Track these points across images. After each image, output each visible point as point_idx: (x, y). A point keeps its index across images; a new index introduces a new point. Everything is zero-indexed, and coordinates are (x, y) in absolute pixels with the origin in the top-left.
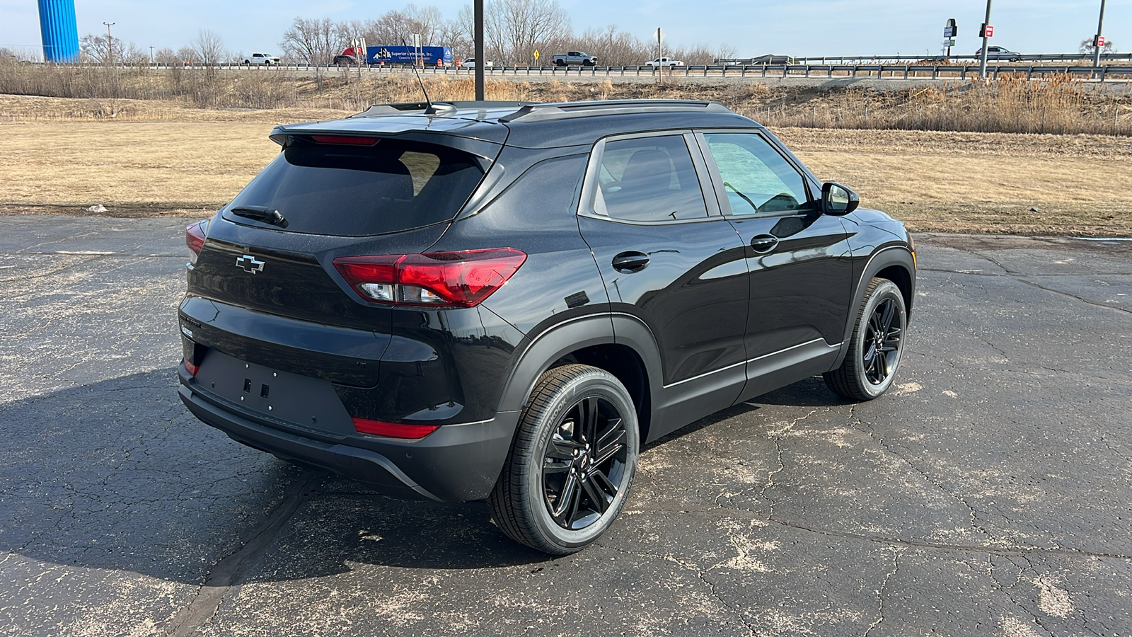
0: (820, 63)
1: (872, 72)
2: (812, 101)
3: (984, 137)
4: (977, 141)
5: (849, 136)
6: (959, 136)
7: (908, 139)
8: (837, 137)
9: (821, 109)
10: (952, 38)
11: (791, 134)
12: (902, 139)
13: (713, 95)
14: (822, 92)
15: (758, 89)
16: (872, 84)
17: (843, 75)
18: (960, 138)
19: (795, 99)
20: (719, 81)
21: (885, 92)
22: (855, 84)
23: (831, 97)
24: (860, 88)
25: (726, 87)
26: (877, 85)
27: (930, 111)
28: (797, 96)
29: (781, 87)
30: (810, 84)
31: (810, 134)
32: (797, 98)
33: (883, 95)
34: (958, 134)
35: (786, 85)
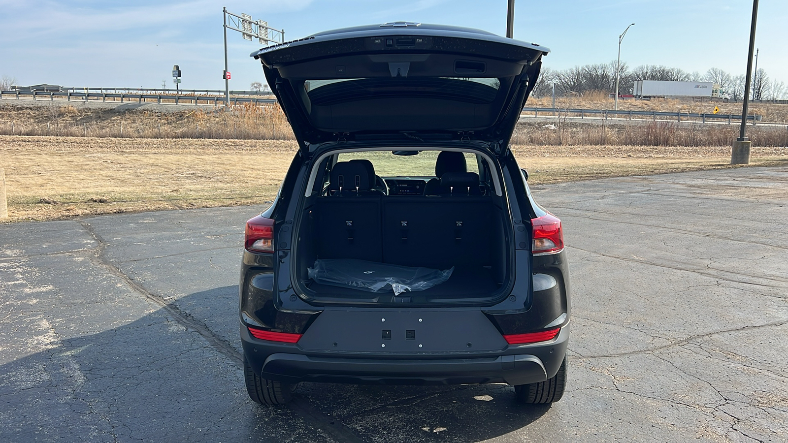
0: (99, 92)
1: (146, 99)
2: (113, 119)
3: (245, 142)
4: (242, 145)
5: (155, 143)
6: (229, 142)
7: (197, 145)
8: (146, 144)
9: (122, 125)
10: (178, 78)
11: (111, 143)
12: (192, 145)
13: (29, 114)
14: (119, 112)
15: (68, 110)
16: (155, 108)
17: (132, 101)
18: (230, 144)
19: (100, 117)
20: (32, 103)
21: (166, 113)
22: (143, 107)
23: (127, 116)
24: (147, 110)
25: (40, 108)
26: (158, 108)
27: (200, 126)
28: (101, 115)
29: (86, 109)
30: (109, 107)
31: (125, 142)
32: (101, 117)
33: (165, 115)
34: (228, 140)
35: (90, 107)
